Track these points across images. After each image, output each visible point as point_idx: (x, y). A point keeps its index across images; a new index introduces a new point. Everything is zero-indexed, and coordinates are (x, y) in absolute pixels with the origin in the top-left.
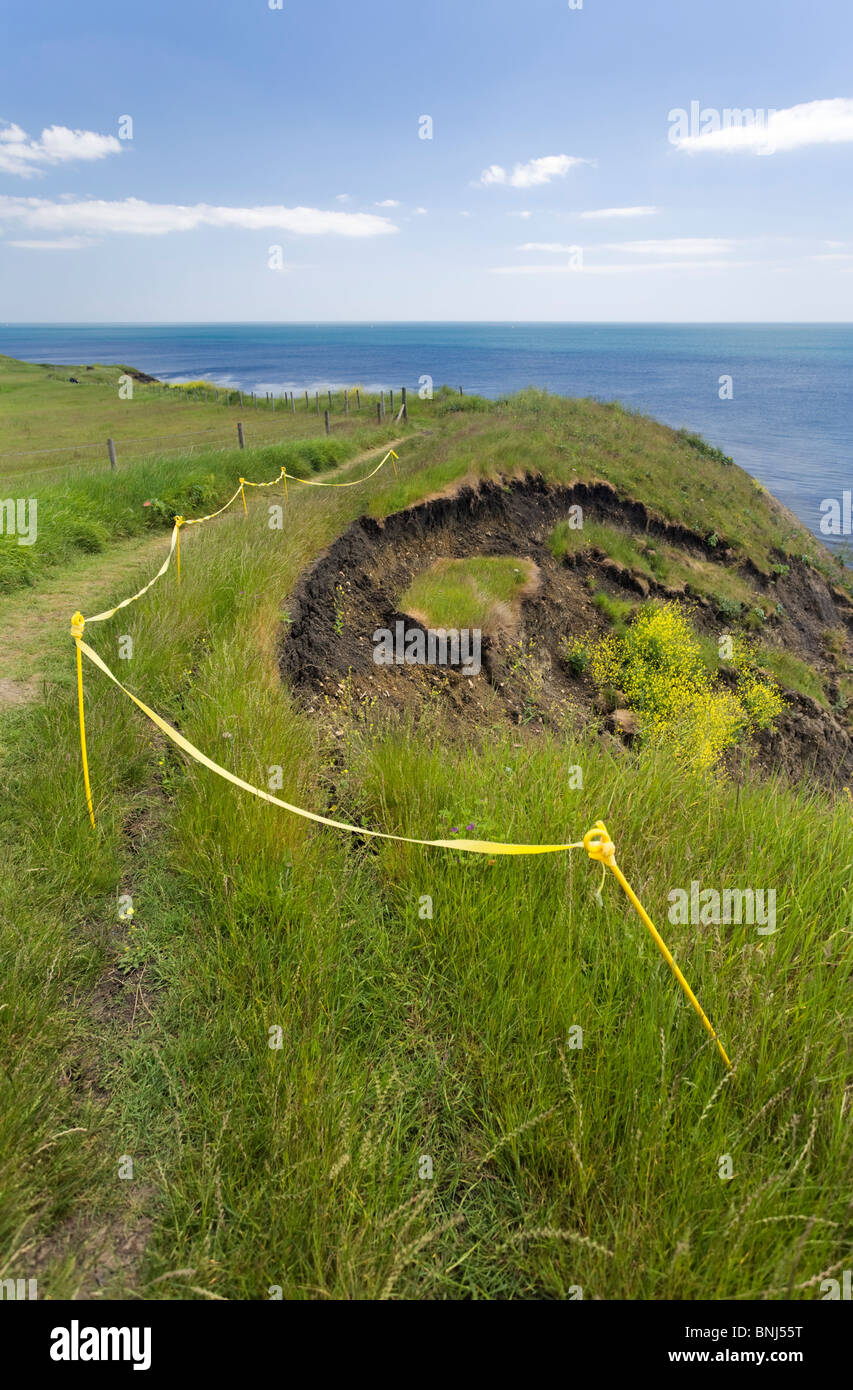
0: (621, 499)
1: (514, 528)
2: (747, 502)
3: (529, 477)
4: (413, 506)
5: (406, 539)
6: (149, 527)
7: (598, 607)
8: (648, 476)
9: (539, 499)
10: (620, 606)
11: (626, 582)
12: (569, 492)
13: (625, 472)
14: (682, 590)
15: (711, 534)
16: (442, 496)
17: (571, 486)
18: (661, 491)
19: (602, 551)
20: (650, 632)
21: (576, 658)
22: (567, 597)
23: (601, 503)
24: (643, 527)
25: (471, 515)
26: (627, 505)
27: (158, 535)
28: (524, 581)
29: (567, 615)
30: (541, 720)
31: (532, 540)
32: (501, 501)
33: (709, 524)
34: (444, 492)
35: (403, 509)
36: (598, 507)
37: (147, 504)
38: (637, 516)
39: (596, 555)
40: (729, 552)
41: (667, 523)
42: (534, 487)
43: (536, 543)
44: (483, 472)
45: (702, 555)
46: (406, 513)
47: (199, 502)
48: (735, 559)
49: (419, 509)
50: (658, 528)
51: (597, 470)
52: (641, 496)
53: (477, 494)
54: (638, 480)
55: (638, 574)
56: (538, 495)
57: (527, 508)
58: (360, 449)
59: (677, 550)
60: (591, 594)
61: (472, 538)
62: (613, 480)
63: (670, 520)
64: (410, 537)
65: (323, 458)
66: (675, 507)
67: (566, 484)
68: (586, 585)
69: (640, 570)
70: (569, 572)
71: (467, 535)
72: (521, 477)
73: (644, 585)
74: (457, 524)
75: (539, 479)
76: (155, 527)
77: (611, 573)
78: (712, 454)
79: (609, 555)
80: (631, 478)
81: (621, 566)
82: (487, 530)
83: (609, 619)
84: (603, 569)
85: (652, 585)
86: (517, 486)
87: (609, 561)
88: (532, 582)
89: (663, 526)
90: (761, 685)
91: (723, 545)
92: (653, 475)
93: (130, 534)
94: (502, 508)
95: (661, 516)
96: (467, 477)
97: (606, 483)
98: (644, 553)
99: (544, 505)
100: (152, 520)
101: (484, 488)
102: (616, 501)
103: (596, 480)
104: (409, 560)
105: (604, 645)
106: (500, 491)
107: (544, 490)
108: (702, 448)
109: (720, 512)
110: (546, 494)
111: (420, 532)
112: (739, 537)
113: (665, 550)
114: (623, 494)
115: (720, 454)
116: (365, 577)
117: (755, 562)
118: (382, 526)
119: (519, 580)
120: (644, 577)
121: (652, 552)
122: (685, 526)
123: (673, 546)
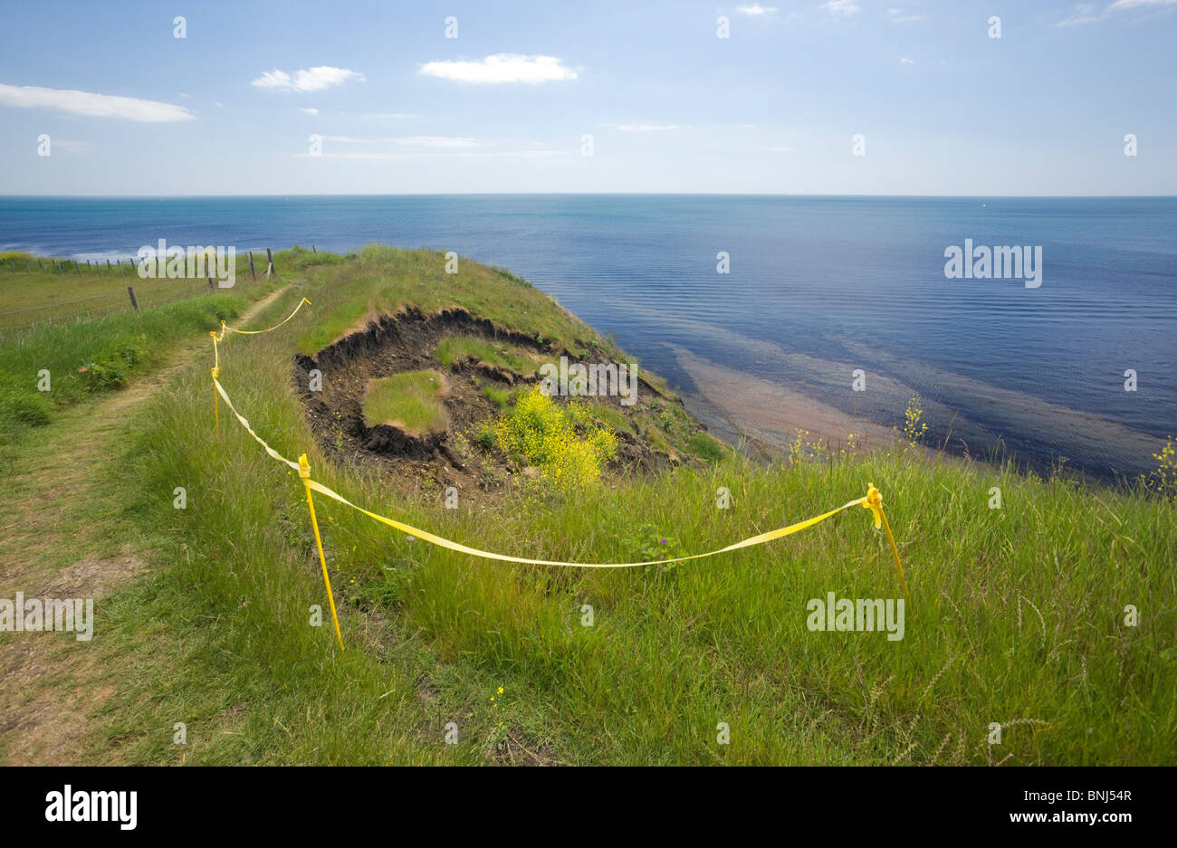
0: (474, 318)
1: (410, 348)
2: (550, 311)
3: (409, 310)
4: (336, 341)
5: (336, 368)
6: (90, 391)
7: (487, 398)
8: (486, 300)
9: (420, 325)
10: (502, 394)
11: (496, 376)
12: (439, 318)
13: (470, 298)
14: (534, 376)
15: (538, 335)
16: (357, 331)
17: (440, 312)
18: (498, 310)
19: (475, 357)
20: (529, 408)
21: (486, 437)
22: (464, 394)
23: (461, 323)
24: (493, 335)
25: (376, 342)
26: (478, 322)
27: (105, 398)
28: (440, 387)
29: (469, 407)
30: (498, 485)
31: (424, 356)
32: (396, 329)
33: (535, 329)
34: (357, 327)
35: (328, 345)
36: (460, 326)
37: (84, 369)
38: (487, 329)
39: (471, 360)
40: (551, 345)
41: (508, 331)
42: (414, 316)
43: (427, 358)
44: (378, 309)
45: (535, 350)
46: (332, 347)
47: (134, 362)
48: (557, 350)
49: (341, 343)
50: (502, 336)
51: (453, 299)
52: (486, 315)
53: (379, 326)
54: (481, 304)
55: (503, 370)
56: (418, 322)
57: (413, 333)
58: (250, 302)
59: (519, 349)
60: (478, 389)
61: (382, 361)
62: (465, 305)
63: (509, 328)
64: (338, 366)
65: (227, 311)
66: (510, 319)
67: (436, 311)
68: (473, 383)
69: (503, 367)
70: (457, 376)
71: (378, 359)
72: (403, 310)
73: (510, 377)
74: (368, 352)
75: (416, 310)
76: (99, 390)
77: (486, 372)
78: (517, 281)
79: (481, 359)
80: (476, 302)
81: (491, 366)
82: (391, 353)
83: (497, 405)
84: (479, 369)
85: (514, 376)
86: (402, 317)
87: (482, 363)
88: (445, 386)
89: (506, 334)
90: (602, 430)
91: (546, 341)
92: (489, 299)
93: (74, 402)
94: (398, 335)
95: (503, 327)
96: (369, 314)
97: (461, 308)
98: (500, 354)
99: (424, 329)
100: (93, 385)
101: (383, 323)
102: (471, 320)
103: (454, 307)
104: (342, 385)
105: (501, 424)
106: (395, 322)
107: (421, 318)
108: (511, 278)
109: (537, 320)
110: (424, 320)
111: (345, 362)
112: (554, 335)
113: (513, 350)
114: (474, 314)
115: (523, 281)
116: (322, 404)
117: (568, 350)
118: (316, 361)
119: (436, 386)
120: (508, 371)
121: (506, 353)
122: (521, 332)
123: (517, 346)
